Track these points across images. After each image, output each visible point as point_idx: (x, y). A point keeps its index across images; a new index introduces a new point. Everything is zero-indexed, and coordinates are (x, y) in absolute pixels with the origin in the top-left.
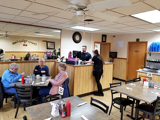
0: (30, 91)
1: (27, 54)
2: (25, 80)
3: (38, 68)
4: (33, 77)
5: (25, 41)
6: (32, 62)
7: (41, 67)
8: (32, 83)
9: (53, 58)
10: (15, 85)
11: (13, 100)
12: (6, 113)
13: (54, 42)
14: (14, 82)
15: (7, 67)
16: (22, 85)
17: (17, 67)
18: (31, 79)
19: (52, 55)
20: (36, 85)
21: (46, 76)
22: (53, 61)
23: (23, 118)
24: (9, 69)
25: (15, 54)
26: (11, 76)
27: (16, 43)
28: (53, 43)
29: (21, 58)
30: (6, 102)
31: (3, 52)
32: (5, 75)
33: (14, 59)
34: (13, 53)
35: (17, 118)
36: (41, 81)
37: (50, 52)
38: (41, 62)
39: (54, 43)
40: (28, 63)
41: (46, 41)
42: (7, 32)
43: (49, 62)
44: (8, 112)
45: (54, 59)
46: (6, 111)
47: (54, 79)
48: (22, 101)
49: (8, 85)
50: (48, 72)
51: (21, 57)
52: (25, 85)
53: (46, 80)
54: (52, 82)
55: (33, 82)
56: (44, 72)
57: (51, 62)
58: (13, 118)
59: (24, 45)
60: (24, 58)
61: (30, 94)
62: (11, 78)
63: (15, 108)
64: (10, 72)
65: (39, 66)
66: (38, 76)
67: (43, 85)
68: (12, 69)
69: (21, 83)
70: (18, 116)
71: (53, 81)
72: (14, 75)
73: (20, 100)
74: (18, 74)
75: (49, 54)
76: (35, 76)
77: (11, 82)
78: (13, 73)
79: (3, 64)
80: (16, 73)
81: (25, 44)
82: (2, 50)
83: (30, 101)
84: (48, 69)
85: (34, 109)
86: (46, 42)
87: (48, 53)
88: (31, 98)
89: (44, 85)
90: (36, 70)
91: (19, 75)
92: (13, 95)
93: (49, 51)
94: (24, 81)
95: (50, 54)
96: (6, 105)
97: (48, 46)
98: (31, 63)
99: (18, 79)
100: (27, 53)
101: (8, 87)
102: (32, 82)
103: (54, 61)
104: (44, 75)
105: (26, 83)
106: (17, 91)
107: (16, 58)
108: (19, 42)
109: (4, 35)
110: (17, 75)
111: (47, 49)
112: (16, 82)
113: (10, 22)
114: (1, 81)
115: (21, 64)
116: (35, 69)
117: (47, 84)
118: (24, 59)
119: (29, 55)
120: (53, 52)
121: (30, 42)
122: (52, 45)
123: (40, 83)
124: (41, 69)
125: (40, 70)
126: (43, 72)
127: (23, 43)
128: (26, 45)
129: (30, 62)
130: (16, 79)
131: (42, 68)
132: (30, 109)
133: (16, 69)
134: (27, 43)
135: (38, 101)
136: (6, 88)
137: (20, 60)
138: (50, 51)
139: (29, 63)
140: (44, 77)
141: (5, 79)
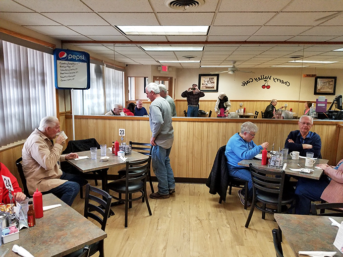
0: (279, 183)
1: (269, 106)
2: (268, 159)
3: (294, 135)
4: (284, 155)
5: (266, 79)
6: (283, 123)
7: (302, 135)
8: (282, 167)
9: (334, 117)
10: (251, 164)
11: (242, 192)
12: (229, 212)
13: (335, 78)
14: (247, 158)
15: (234, 129)
16: (262, 166)
17: (255, 131)
18: (282, 158)
19: (330, 109)
20: (290, 172)
21: (314, 157)
22: (332, 124)
23: (273, 232)
24: (239, 133)
25: (245, 104)
26: (243, 146)
27: (248, 82)
28: (330, 80)
29: (256, 114)
30: (230, 193)
31: (228, 101)
32: (232, 143)
33: (242, 114)
34: (242, 103)
35: (250, 229)
36: (304, 167)
37: (326, 102)
38: (306, 125)
39: (334, 80)
40: (274, 123)
41: (313, 76)
42: (235, 62)
43: (323, 124)
44: (233, 212)
45: (335, 119)
46: (230, 209)
47: (334, 167)
48: (262, 198)
49: (236, 162)
50: (320, 149)
51: (256, 112)
52: (268, 168)
53: (315, 165)
54: (329, 172)
55: (285, 165)
56: (309, 146)
57: (327, 125)
58: (242, 227)
59: (264, 87)
60: (262, 113)
61: (278, 189)
62: (243, 149)
63: (246, 208)
64: (241, 139)
65: (299, 131)
66: (295, 154)
67: (308, 175)
68: (245, 134)
69: (261, 164)
70: (250, 225)
71: (331, 171)
72: (247, 145)
73: (257, 195)
74: (254, 143)
75: (324, 105)
76: (289, 153)
77: (241, 158)
78: (245, 141)
79: (228, 122)
80: (250, 143)
81: (266, 85)
82: (226, 96)
83: (277, 203)
84: (319, 141)
85: (292, 221)
86: (314, 78)
87: (319, 105)
88: (280, 196)
89: (310, 176)
90: (291, 141)
91: (257, 147)
92: (244, 182)
93: (322, 98)
94: (266, 161)
95: (326, 105)
96: (230, 198)
97: (319, 87)
98: (280, 126)
99: (255, 153)
100: (269, 104)
101: (235, 166)
102: (283, 164)
103: (336, 124)
104: (310, 154)
105: (271, 165)
106: (253, 176)
107: (247, 112)
108: (254, 80)
109: (229, 69)
110: (253, 147)
111: (316, 93)
112: (251, 159)
113: (245, 42)
114: (224, 153)
115: (259, 124)
116: (288, 139)
117: (317, 176)
118: (262, 115)
119: (273, 107)
120: (332, 101)
121: (276, 80)
122: (327, 85)
123: (300, 170)
124: (302, 139)
125: (301, 143)
126: (307, 147)
127: (262, 82)
128: (268, 87)
129: (278, 123)
130: (251, 153)
131: (304, 137)
132: (283, 218)
133: (252, 135)
134: (270, 82)
135: (294, 208)
136: (232, 167)
137: (254, 118)
138: (326, 100)
139: (276, 123)
140: (309, 159)
141: (231, 151)
